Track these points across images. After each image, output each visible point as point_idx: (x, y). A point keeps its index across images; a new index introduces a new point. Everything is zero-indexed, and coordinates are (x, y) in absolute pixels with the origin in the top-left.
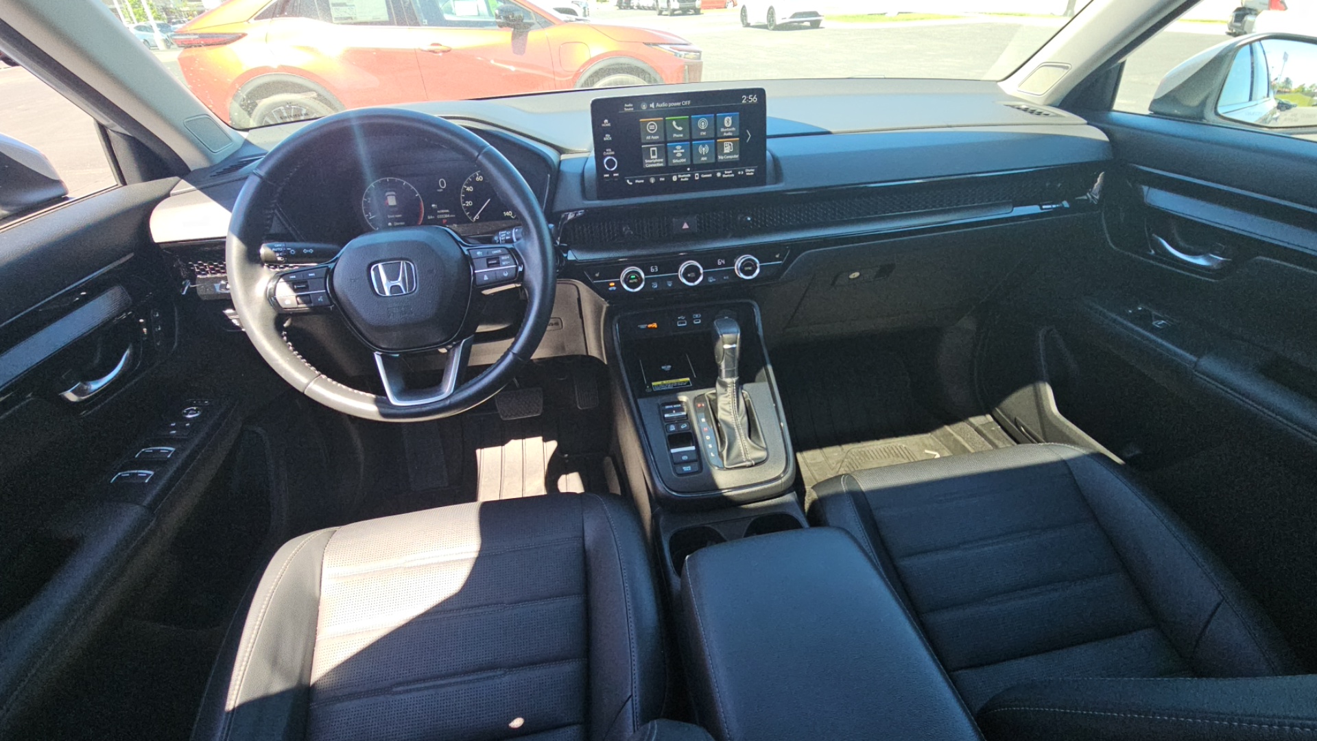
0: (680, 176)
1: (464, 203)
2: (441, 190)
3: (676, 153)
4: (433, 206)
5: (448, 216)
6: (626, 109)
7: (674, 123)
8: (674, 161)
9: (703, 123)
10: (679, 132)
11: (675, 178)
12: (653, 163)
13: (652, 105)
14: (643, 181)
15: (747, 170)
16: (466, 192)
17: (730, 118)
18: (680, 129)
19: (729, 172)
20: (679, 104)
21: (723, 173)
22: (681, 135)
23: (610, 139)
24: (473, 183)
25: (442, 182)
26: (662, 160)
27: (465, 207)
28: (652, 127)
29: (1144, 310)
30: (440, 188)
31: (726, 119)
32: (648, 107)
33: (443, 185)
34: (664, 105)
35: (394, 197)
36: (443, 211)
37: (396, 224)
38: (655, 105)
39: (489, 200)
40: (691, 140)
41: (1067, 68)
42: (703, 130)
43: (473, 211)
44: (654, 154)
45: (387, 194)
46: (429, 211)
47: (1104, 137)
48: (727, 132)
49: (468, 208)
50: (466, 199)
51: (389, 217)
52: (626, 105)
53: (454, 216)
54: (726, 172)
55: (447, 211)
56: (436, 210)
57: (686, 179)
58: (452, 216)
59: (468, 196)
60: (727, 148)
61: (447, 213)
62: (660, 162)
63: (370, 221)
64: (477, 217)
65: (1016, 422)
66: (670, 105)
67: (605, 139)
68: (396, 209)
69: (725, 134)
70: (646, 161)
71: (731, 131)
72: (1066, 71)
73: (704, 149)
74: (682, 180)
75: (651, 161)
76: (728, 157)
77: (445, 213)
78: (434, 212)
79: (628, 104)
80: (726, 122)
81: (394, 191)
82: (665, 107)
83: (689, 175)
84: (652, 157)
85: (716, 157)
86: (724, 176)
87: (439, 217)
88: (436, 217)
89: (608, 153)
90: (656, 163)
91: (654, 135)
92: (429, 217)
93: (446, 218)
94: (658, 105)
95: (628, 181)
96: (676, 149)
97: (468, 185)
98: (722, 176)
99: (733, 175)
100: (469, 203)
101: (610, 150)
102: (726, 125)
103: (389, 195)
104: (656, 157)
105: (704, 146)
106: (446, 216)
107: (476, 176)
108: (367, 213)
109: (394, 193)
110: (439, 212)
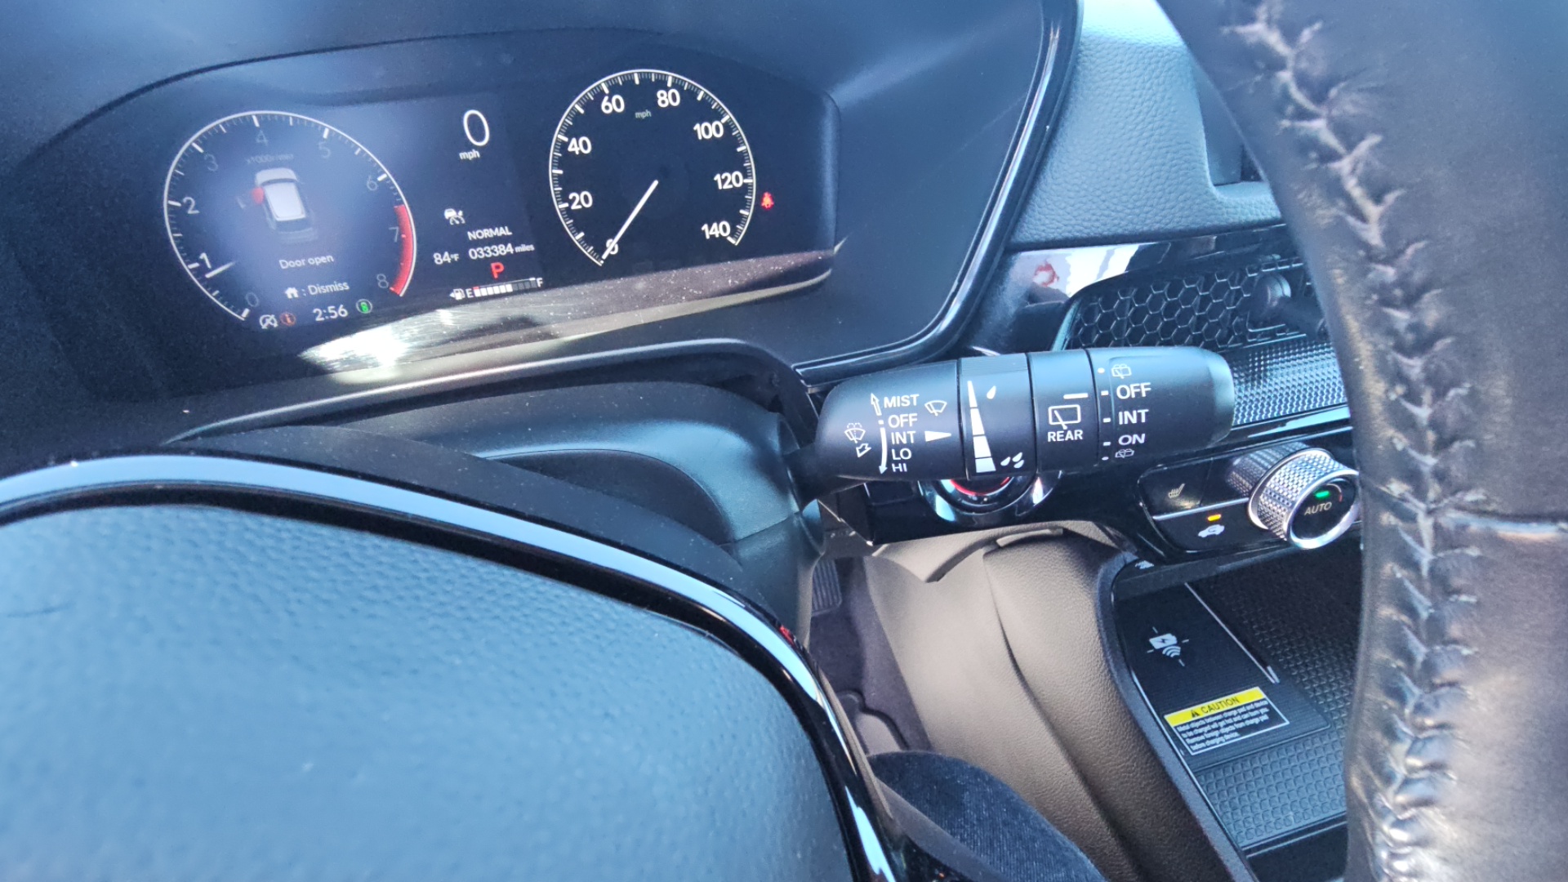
1: (564, 197)
2: (474, 154)
4: (450, 214)
5: (510, 249)
16: (567, 159)
24: (591, 122)
25: (475, 123)
27: (569, 212)
30: (470, 146)
33: (479, 136)
35: (292, 188)
36: (487, 233)
39: (655, 183)
43: (597, 225)
45: (262, 177)
46: (435, 235)
49: (580, 219)
50: (569, 184)
51: (286, 264)
53: (531, 248)
55: (504, 231)
56: (461, 230)
58: (524, 248)
59: (576, 173)
61: (503, 240)
63: (212, 284)
64: (612, 246)
68: (309, 234)
77: (495, 240)
78: (456, 240)
81: (288, 165)
87: (475, 254)
88: (464, 256)
92: (440, 259)
93: (500, 258)
97: (571, 133)
100: (582, 200)
103: (269, 183)
106: (502, 250)
107: (600, 95)
108: (192, 256)
109: (289, 174)
110: (472, 235)
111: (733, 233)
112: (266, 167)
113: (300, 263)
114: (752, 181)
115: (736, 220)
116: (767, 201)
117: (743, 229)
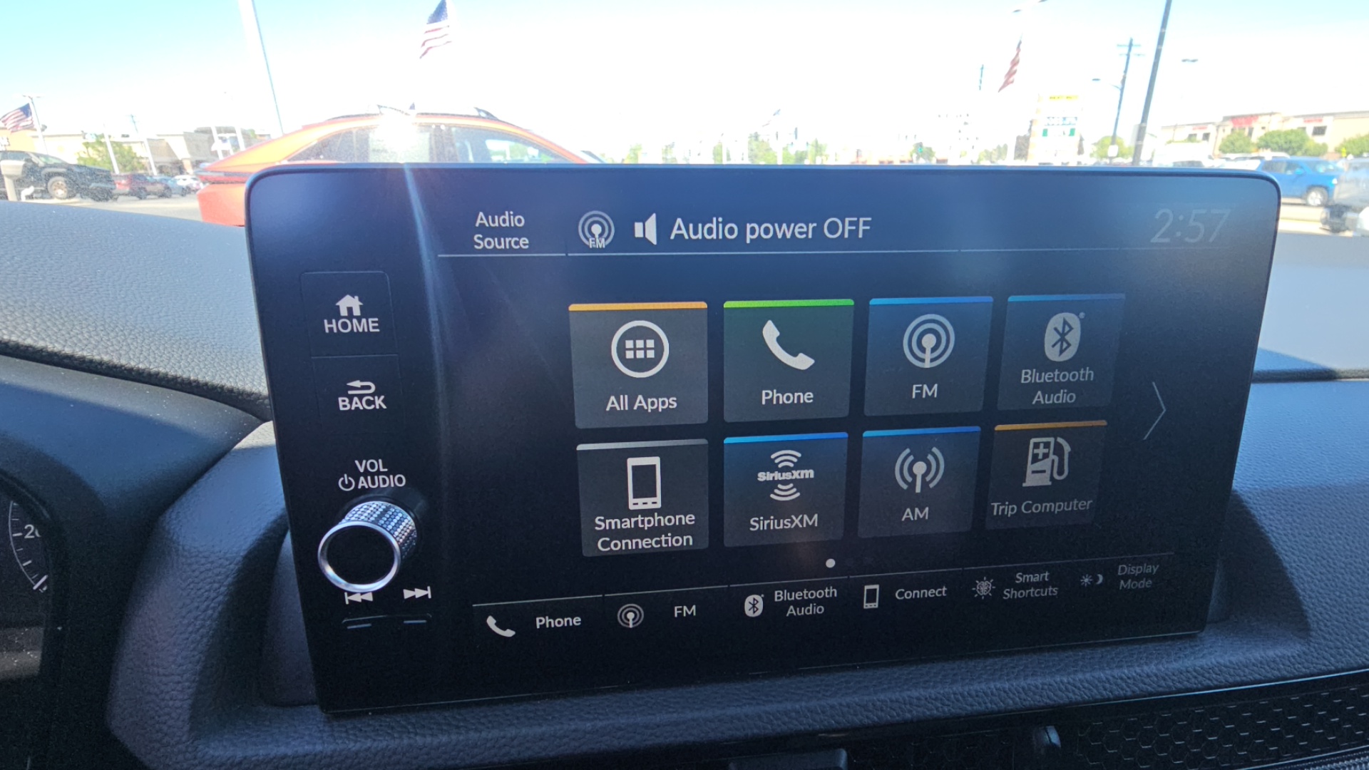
0: (779, 596)
3: (773, 484)
6: (481, 242)
7: (770, 332)
8: (757, 524)
9: (929, 341)
10: (790, 379)
11: (753, 606)
12: (636, 532)
13: (648, 230)
14: (576, 621)
15: (1123, 569)
17: (1074, 320)
18: (803, 362)
19: (1035, 578)
20: (802, 230)
21: (1005, 581)
22: (807, 397)
23: (379, 402)
26: (689, 519)
27: (21, 541)
28: (640, 349)
31: (1056, 321)
32: (624, 236)
34: (714, 229)
38: (663, 229)
40: (855, 421)
42: (927, 376)
44: (644, 489)
48: (1050, 388)
52: (481, 219)
54: (1020, 578)
57: (820, 610)
60: (1045, 465)
62: (679, 530)
66: (756, 231)
67: (343, 404)
69: (1039, 397)
70: (601, 523)
71: (1069, 386)
73: (920, 468)
74: (791, 610)
75: (628, 524)
76: (1038, 508)
79: (492, 211)
80: (1050, 337)
82: (722, 243)
83: (831, 592)
84: (635, 503)
85: (981, 507)
86: (1009, 594)
89: (362, 483)
90: (656, 531)
91: (649, 388)
94: (679, 228)
95: (491, 621)
96: (773, 467)
98: (997, 592)
99: (1053, 591)
101: (379, 465)
102: (1052, 353)
104: (655, 502)
105: (920, 456)
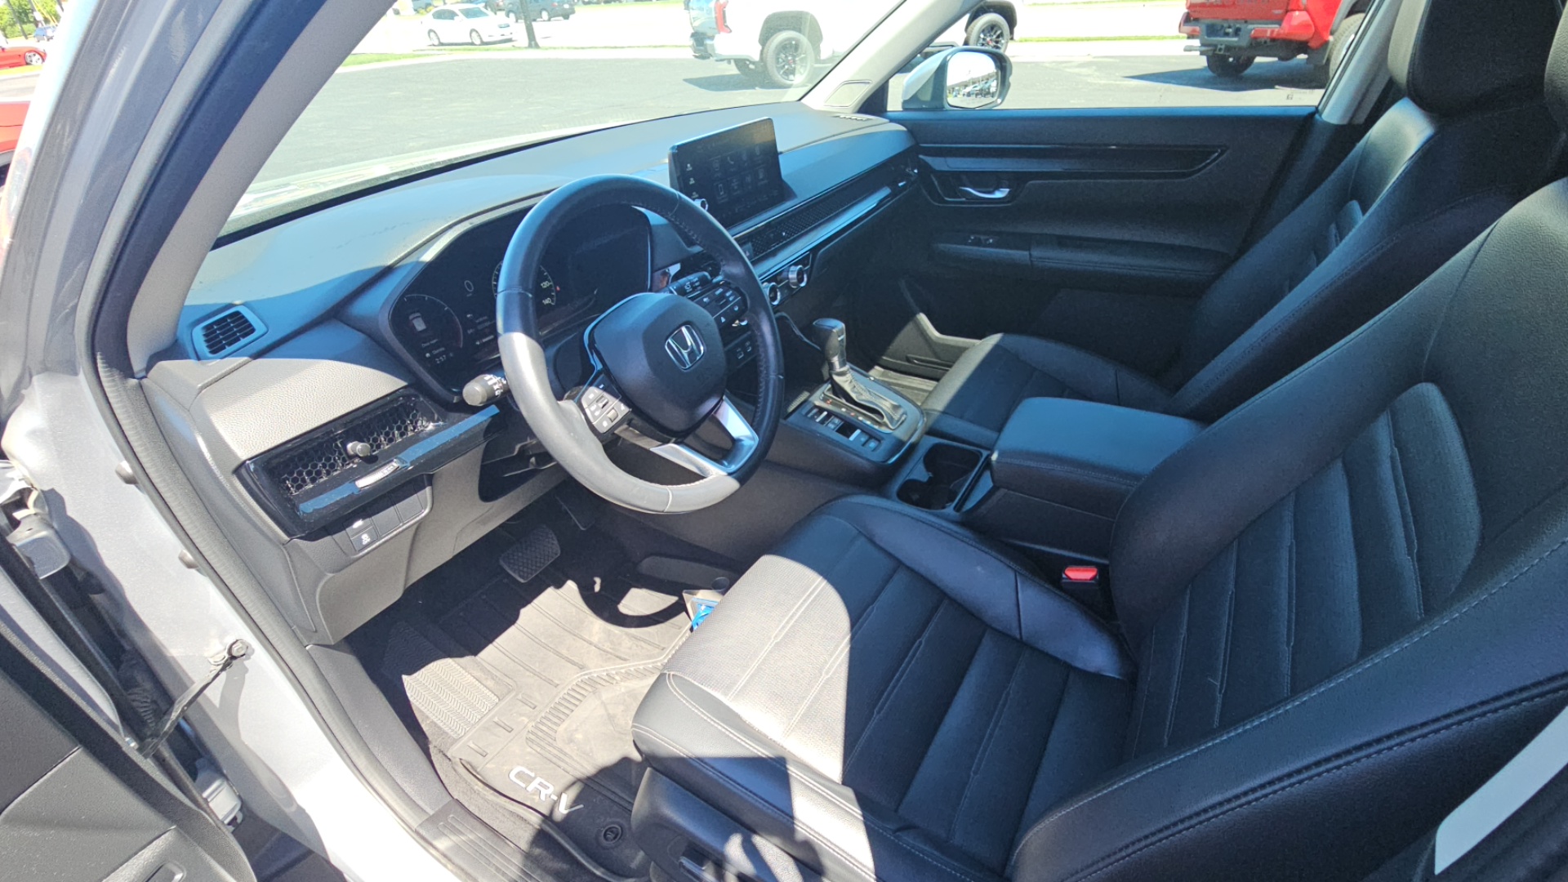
2: (471, 295)
4: (469, 316)
25: (469, 284)
29: (975, 238)
30: (469, 293)
33: (470, 288)
35: (420, 319)
36: (481, 319)
37: (435, 352)
41: (868, 83)
45: (411, 317)
46: (467, 324)
47: (904, 129)
55: (485, 318)
56: (473, 321)
65: (908, 360)
68: (429, 333)
72: (868, 85)
77: (484, 322)
78: (473, 324)
81: (418, 311)
87: (480, 327)
88: (477, 329)
92: (470, 332)
93: (488, 327)
103: (414, 318)
106: (487, 324)
109: (418, 314)
110: (477, 321)
111: (552, 301)
112: (412, 313)
113: (428, 344)
114: (551, 283)
115: (552, 297)
116: (558, 288)
117: (555, 299)
